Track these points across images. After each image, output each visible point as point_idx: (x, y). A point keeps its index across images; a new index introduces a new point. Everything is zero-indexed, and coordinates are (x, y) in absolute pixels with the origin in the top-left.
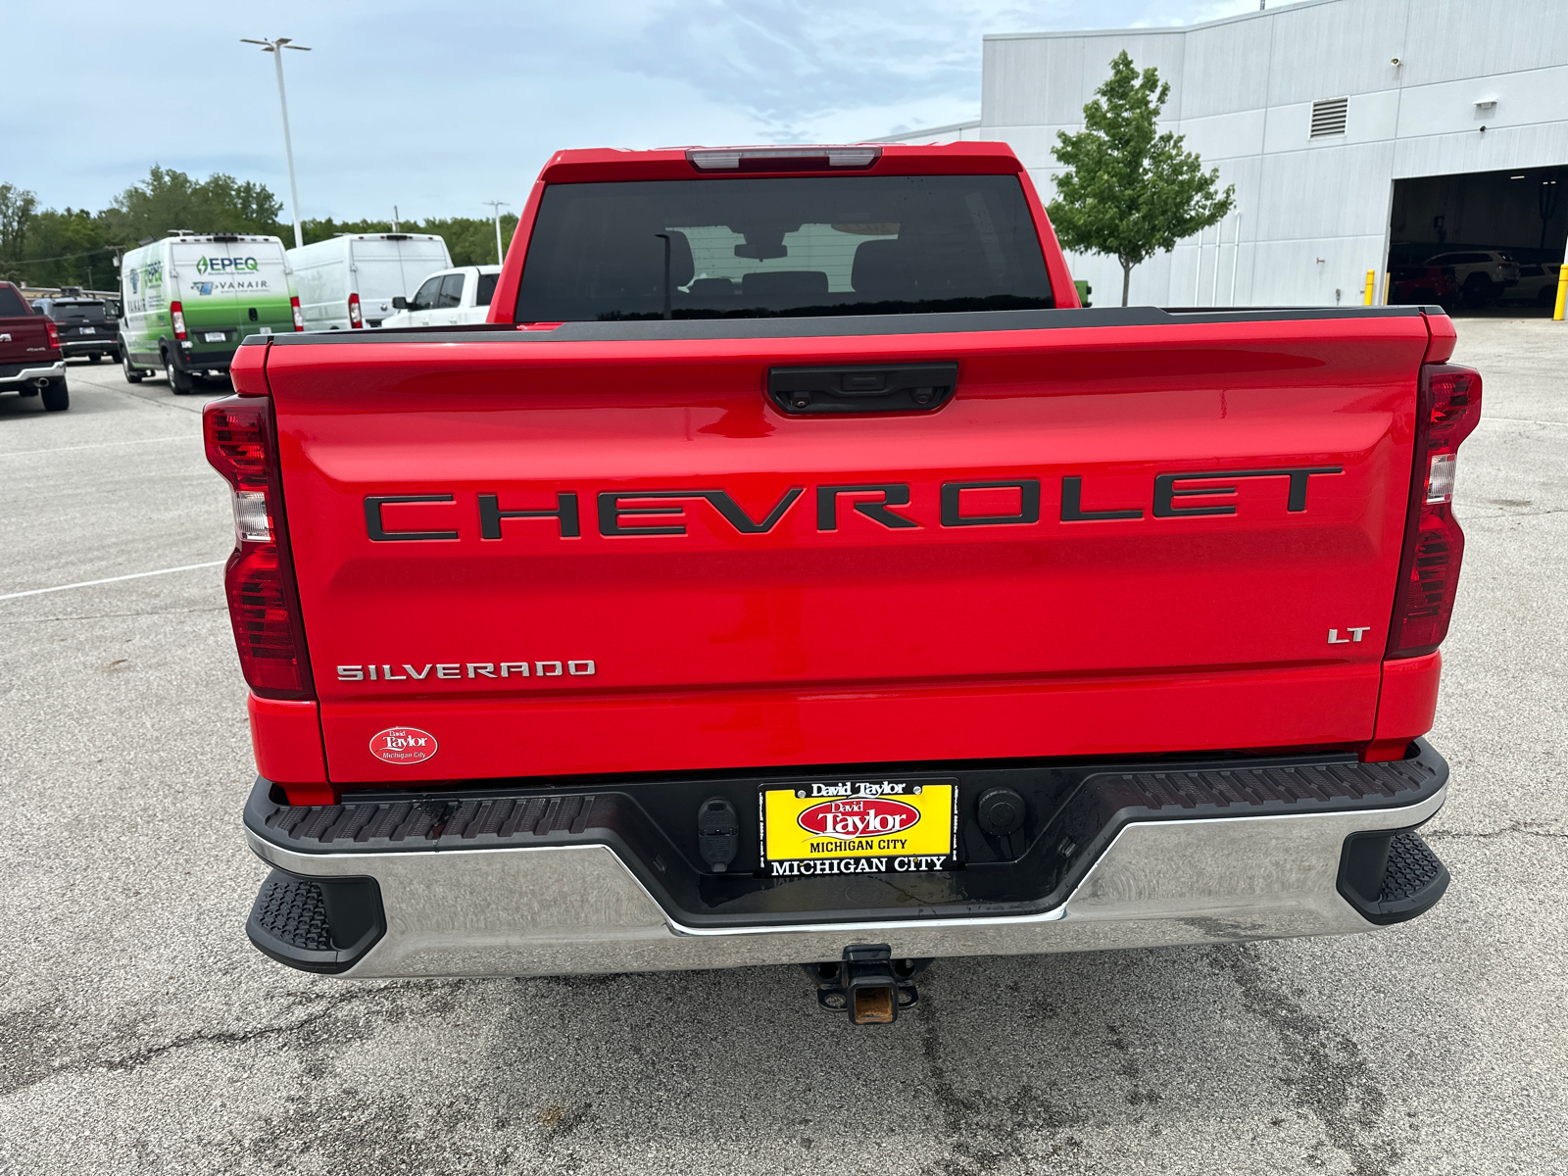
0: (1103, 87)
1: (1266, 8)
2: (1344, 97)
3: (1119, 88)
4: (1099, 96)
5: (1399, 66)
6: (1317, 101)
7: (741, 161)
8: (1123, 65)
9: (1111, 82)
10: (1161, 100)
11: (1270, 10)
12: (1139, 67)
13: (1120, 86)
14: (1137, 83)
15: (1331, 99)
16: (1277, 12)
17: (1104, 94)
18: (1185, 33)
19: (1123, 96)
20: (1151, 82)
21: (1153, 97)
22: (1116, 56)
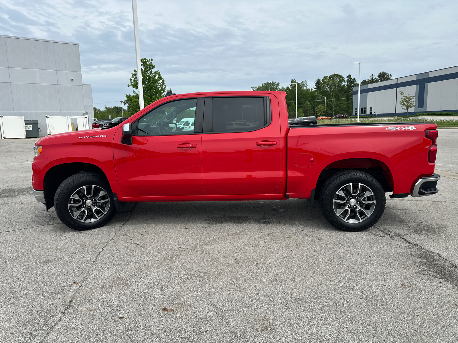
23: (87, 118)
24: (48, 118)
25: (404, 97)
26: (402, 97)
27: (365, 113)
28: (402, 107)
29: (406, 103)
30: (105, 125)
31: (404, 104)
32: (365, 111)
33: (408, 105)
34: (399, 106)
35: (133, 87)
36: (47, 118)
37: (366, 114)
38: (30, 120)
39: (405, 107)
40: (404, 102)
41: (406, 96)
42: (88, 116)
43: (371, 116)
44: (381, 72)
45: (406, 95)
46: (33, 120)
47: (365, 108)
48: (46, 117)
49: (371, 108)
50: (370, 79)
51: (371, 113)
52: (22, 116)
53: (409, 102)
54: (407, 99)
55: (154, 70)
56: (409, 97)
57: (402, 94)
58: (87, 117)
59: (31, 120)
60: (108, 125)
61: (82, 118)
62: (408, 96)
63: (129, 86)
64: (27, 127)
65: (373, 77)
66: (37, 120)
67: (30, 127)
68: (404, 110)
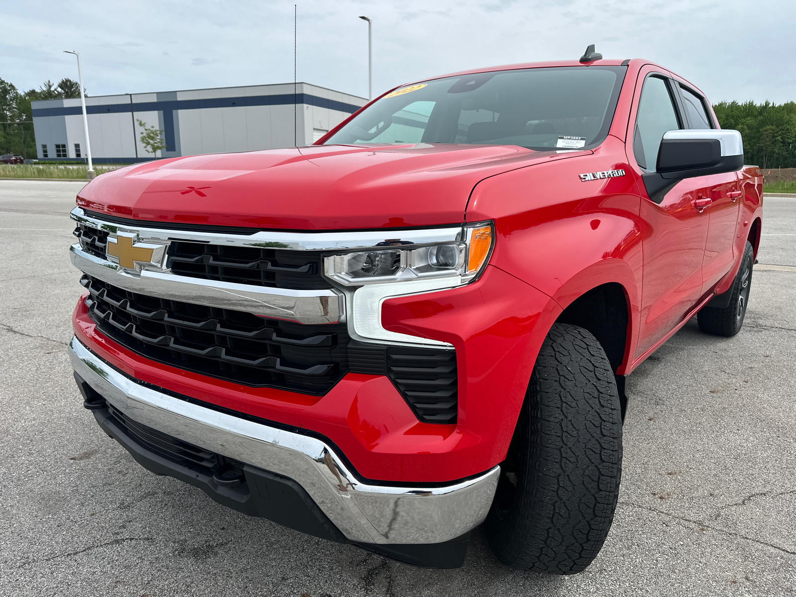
25: (146, 130)
26: (142, 129)
27: (65, 155)
28: (145, 147)
29: (151, 142)
31: (148, 143)
32: (64, 151)
33: (156, 145)
34: (141, 145)
37: (68, 157)
39: (149, 148)
40: (147, 139)
41: (150, 130)
43: (79, 162)
44: (64, 80)
45: (148, 127)
47: (64, 146)
49: (77, 146)
50: (45, 89)
51: (78, 155)
53: (156, 140)
54: (152, 135)
56: (155, 131)
57: (141, 124)
62: (152, 129)
65: (50, 87)
68: (149, 152)
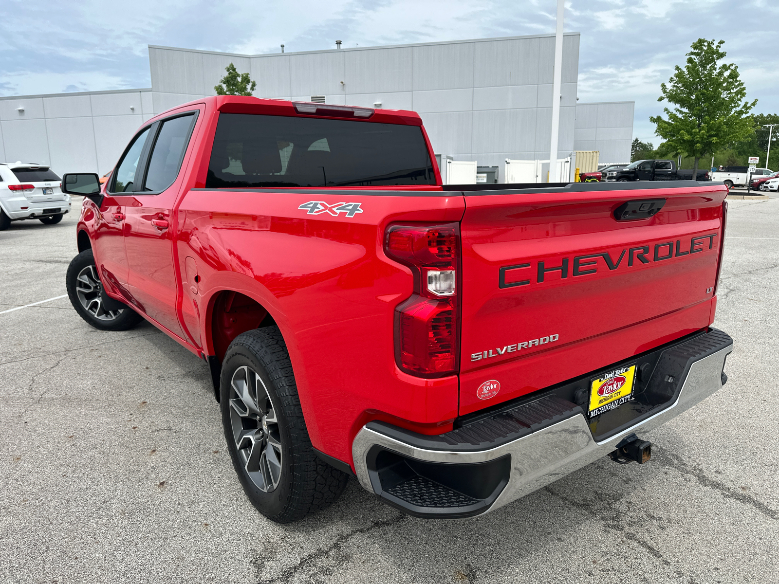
0: (223, 80)
1: (285, 52)
2: (323, 96)
3: (231, 79)
4: (222, 84)
5: (344, 85)
6: (312, 96)
7: (318, 110)
8: (231, 69)
9: (227, 77)
10: (252, 89)
11: (286, 53)
12: (240, 71)
13: (232, 79)
14: (239, 79)
15: (318, 96)
16: (290, 55)
17: (224, 83)
18: (250, 58)
19: (234, 85)
20: (246, 79)
21: (249, 87)
22: (228, 66)
23: (568, 162)
24: (509, 163)
30: (609, 174)
35: (670, 101)
36: (507, 163)
38: (488, 167)
42: (571, 159)
46: (493, 167)
48: (506, 161)
52: (474, 161)
55: (720, 63)
58: (569, 160)
59: (490, 167)
60: (615, 175)
61: (560, 163)
63: (661, 99)
64: (480, 177)
66: (497, 167)
67: (484, 177)
